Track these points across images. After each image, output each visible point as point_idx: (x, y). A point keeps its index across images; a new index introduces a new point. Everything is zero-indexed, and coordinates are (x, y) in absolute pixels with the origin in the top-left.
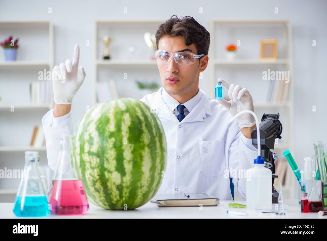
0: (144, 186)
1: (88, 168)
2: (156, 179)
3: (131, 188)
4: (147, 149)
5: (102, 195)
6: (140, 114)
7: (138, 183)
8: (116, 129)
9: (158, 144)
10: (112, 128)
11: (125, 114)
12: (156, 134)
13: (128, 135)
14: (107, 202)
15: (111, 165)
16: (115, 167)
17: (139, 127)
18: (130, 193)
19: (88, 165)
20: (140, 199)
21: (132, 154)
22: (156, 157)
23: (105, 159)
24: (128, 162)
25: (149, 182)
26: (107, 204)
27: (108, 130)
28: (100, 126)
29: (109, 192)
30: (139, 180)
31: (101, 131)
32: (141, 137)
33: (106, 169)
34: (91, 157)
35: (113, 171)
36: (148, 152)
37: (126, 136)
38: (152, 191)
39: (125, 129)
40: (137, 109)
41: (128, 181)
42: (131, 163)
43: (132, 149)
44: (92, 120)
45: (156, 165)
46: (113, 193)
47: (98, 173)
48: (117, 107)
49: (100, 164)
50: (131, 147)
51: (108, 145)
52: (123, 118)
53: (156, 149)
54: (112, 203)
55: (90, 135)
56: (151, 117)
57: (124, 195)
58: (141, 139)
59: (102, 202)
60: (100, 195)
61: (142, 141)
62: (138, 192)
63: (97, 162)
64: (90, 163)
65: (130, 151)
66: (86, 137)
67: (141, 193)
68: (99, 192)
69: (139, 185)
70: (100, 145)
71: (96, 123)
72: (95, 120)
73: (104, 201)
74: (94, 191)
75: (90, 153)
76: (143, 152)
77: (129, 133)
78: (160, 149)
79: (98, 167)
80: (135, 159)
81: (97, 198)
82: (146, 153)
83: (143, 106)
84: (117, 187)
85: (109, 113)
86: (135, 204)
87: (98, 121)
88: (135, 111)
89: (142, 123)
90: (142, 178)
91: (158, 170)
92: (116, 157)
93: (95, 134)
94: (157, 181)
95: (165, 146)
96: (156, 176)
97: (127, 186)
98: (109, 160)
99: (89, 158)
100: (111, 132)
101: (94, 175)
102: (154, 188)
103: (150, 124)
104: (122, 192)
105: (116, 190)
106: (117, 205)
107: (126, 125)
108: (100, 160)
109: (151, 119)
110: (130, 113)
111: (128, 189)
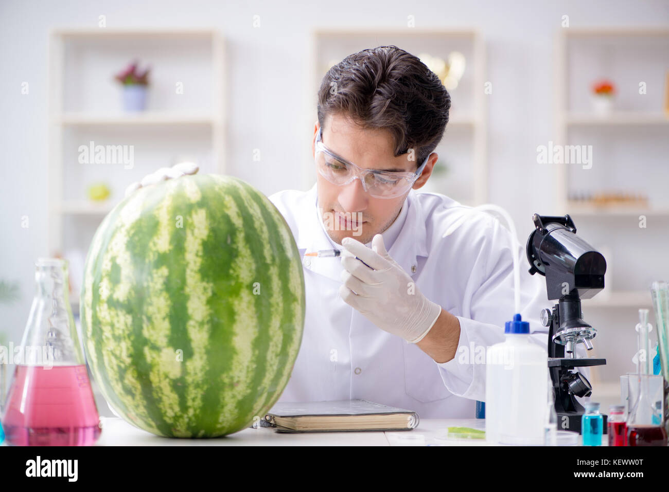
0: (238, 382)
1: (107, 338)
2: (271, 365)
3: (205, 387)
4: (245, 296)
5: (140, 403)
6: (232, 211)
7: (224, 375)
8: (171, 247)
9: (276, 284)
10: (162, 243)
11: (196, 212)
12: (273, 260)
13: (199, 261)
14: (153, 420)
15: (159, 331)
16: (166, 336)
17: (229, 241)
18: (205, 398)
19: (107, 332)
20: (231, 414)
21: (208, 307)
22: (270, 314)
23: (144, 318)
24: (197, 325)
25: (251, 374)
26: (153, 424)
27: (154, 249)
28: (136, 238)
29: (155, 395)
30: (227, 368)
31: (137, 251)
32: (233, 265)
33: (145, 342)
34: (113, 313)
35: (164, 347)
36: (249, 302)
37: (195, 262)
38: (261, 395)
39: (193, 245)
40: (229, 201)
41: (198, 371)
42: (206, 327)
43: (210, 294)
44: (120, 224)
45: (271, 333)
46: (164, 398)
47: (128, 349)
48: (179, 195)
49: (134, 329)
50: (205, 289)
51: (151, 284)
52: (190, 221)
53: (271, 295)
54: (165, 421)
55: (113, 259)
56: (262, 220)
57: (190, 403)
58: (231, 272)
59: (142, 419)
60: (136, 403)
61: (235, 275)
62: (224, 398)
63: (126, 325)
64: (112, 326)
65: (204, 299)
66: (106, 266)
67: (232, 400)
68: (133, 396)
69: (227, 381)
70: (135, 283)
71: (128, 232)
72: (128, 225)
73: (145, 417)
74: (122, 392)
75: (112, 303)
76: (236, 302)
77: (202, 257)
78: (283, 295)
79: (129, 336)
80: (216, 319)
81: (130, 409)
82: (244, 305)
83: (243, 194)
84: (171, 383)
85: (158, 209)
86: (219, 426)
87: (132, 228)
88: (222, 205)
89: (238, 234)
90: (232, 364)
91: (277, 346)
92: (170, 312)
93: (124, 259)
94: (273, 370)
95: (295, 287)
96: (272, 359)
97: (195, 382)
98: (155, 321)
99: (110, 313)
100: (159, 254)
101: (121, 354)
102: (267, 387)
103: (258, 235)
104: (186, 395)
105: (172, 391)
106: (177, 426)
107: (196, 238)
108: (134, 318)
109: (262, 223)
110: (209, 208)
111: (199, 390)
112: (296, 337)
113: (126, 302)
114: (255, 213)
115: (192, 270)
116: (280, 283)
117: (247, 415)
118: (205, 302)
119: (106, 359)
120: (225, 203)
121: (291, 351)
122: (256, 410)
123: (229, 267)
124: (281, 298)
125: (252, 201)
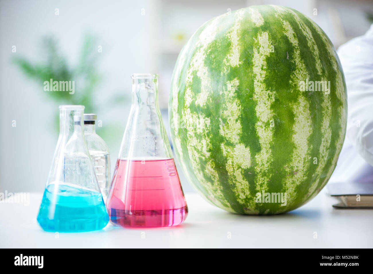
0: (297, 171)
1: (191, 137)
2: (323, 157)
3: (271, 175)
4: (302, 101)
5: (218, 188)
6: (290, 33)
7: (286, 166)
8: (241, 63)
10: (234, 59)
11: (261, 34)
12: (323, 72)
13: (264, 73)
14: (228, 202)
15: (233, 130)
16: (239, 134)
17: (288, 57)
18: (270, 184)
19: (191, 133)
20: (291, 196)
21: (272, 111)
22: (321, 116)
23: (220, 119)
24: (263, 126)
25: (307, 164)
26: (228, 204)
27: (227, 64)
28: (212, 56)
29: (230, 182)
30: (288, 160)
32: (292, 76)
33: (222, 139)
34: (195, 116)
35: (237, 143)
36: (305, 107)
37: (261, 74)
38: (315, 181)
39: (259, 61)
40: (287, 25)
41: (265, 162)
42: (271, 127)
43: (273, 100)
44: (199, 45)
45: (323, 131)
46: (238, 184)
47: (208, 145)
48: (246, 20)
49: (212, 129)
50: (270, 96)
51: (226, 93)
52: (256, 41)
53: (322, 101)
54: (238, 202)
55: (195, 73)
56: (313, 40)
57: (258, 188)
58: (290, 82)
59: (221, 201)
60: (214, 188)
61: (293, 84)
62: (285, 184)
63: (206, 125)
65: (269, 104)
66: (189, 78)
67: (292, 185)
68: (212, 182)
69: (288, 170)
70: (212, 92)
71: (206, 52)
72: (205, 46)
73: (222, 199)
74: (203, 179)
76: (295, 107)
77: (267, 70)
79: (208, 134)
80: (279, 120)
81: (210, 192)
83: (298, 19)
84: (243, 172)
85: (230, 32)
86: (281, 206)
87: (209, 47)
88: (282, 29)
89: (295, 51)
90: (292, 156)
91: (327, 141)
92: (242, 115)
93: (203, 72)
94: (324, 161)
95: (340, 94)
96: (323, 152)
97: (263, 171)
99: (192, 116)
100: (231, 68)
101: (202, 149)
102: (320, 174)
103: (311, 52)
104: (255, 182)
105: (243, 179)
106: (248, 206)
107: (262, 55)
108: (211, 120)
109: (313, 43)
110: (270, 31)
111: (265, 177)
113: (206, 108)
114: (307, 35)
115: (258, 81)
117: (303, 197)
118: (269, 107)
119: (190, 152)
120: (284, 26)
121: (338, 145)
122: (310, 192)
123: (289, 78)
124: (330, 102)
125: (305, 25)
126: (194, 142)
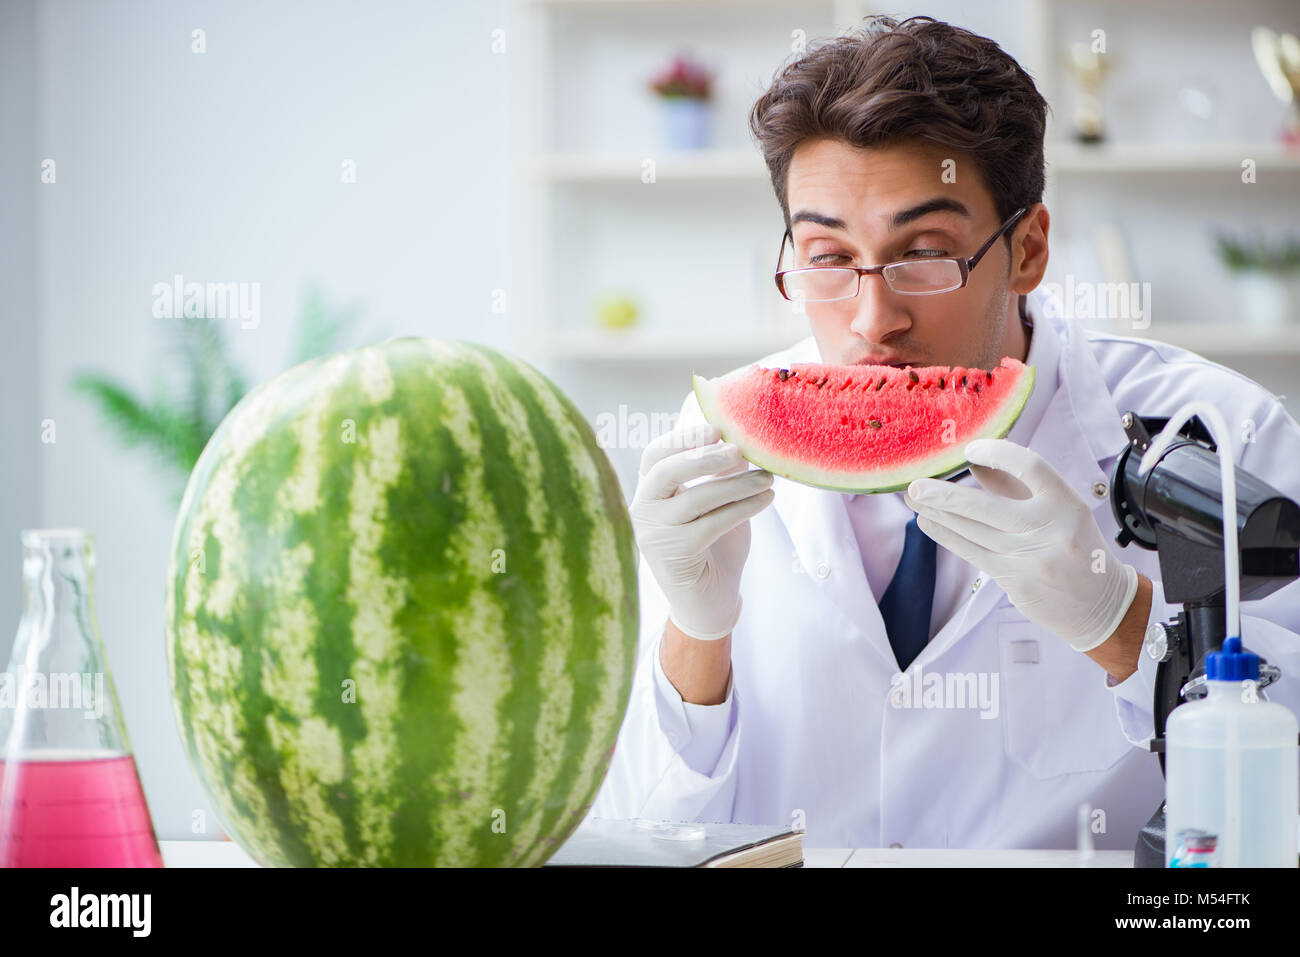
0: (470, 791)
1: (199, 696)
2: (547, 753)
3: (397, 802)
4: (481, 605)
5: (267, 832)
6: (459, 422)
7: (437, 777)
8: (321, 502)
9: (555, 575)
10: (304, 493)
11: (378, 422)
12: (550, 525)
13: (379, 531)
15: (296, 682)
16: (310, 694)
17: (446, 487)
18: (399, 825)
19: (198, 686)
21: (397, 630)
22: (540, 643)
23: (265, 653)
24: (373, 670)
25: (499, 773)
27: (286, 505)
28: (253, 483)
29: (294, 819)
30: (441, 760)
31: (254, 508)
32: (453, 539)
33: (269, 705)
34: (206, 642)
35: (306, 717)
36: (490, 619)
37: (370, 534)
38: (528, 815)
39: (367, 499)
40: (454, 398)
41: (378, 767)
42: (393, 674)
43: (400, 601)
45: (543, 683)
46: (314, 825)
47: (236, 720)
48: (349, 387)
49: (246, 679)
50: (390, 592)
51: (278, 583)
52: (364, 443)
53: (542, 602)
55: (209, 527)
56: (529, 439)
57: (367, 835)
58: (449, 553)
60: (260, 833)
61: (457, 560)
62: (440, 825)
63: (230, 668)
64: (205, 669)
65: (388, 612)
66: (196, 543)
67: (460, 829)
68: (253, 817)
69: (443, 788)
70: (246, 579)
71: (239, 467)
72: (240, 453)
74: (234, 809)
75: (205, 622)
76: (459, 620)
77: (385, 522)
78: (571, 601)
79: (237, 692)
80: (414, 657)
82: (478, 624)
83: (491, 380)
84: (325, 793)
85: (301, 419)
87: (247, 459)
88: (439, 408)
89: (468, 470)
90: (453, 752)
91: (558, 710)
92: (317, 642)
93: (228, 526)
94: (553, 763)
95: (603, 582)
96: (547, 739)
97: (374, 791)
98: (284, 659)
99: (200, 643)
100: (296, 517)
101: (223, 730)
102: (542, 798)
103: (515, 472)
104: (357, 818)
105: (327, 811)
107: (374, 481)
108: (245, 655)
109: (528, 447)
110: (406, 416)
111: (384, 807)
112: (609, 690)
114: (513, 424)
115: (362, 552)
116: (565, 575)
118: (389, 620)
119: (198, 738)
120: (445, 403)
121: (598, 719)
122: (520, 847)
123: (446, 543)
124: (568, 607)
125: (510, 397)
126: (205, 710)
